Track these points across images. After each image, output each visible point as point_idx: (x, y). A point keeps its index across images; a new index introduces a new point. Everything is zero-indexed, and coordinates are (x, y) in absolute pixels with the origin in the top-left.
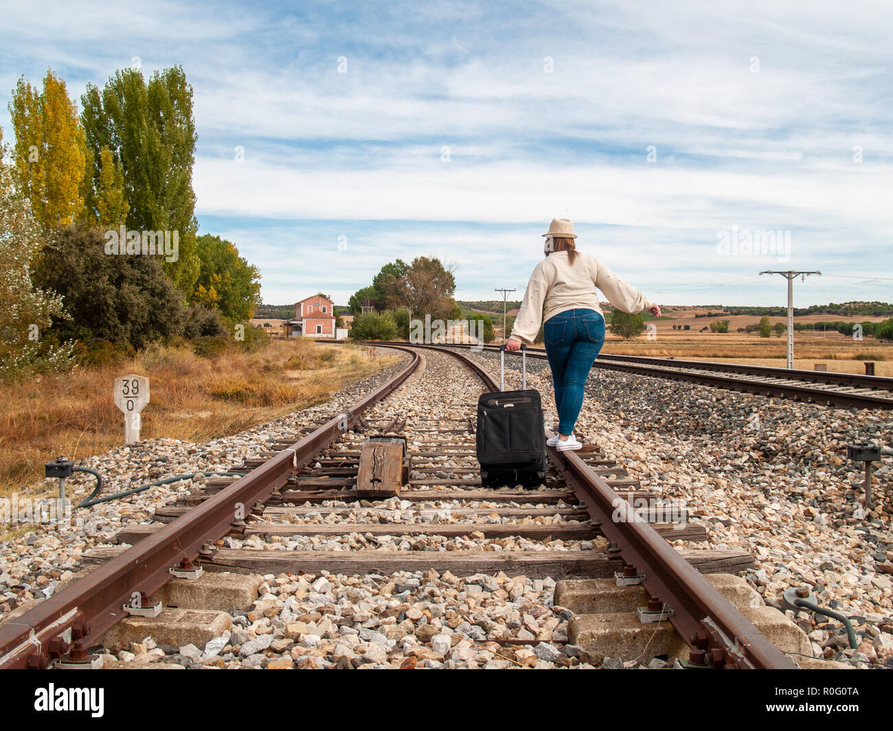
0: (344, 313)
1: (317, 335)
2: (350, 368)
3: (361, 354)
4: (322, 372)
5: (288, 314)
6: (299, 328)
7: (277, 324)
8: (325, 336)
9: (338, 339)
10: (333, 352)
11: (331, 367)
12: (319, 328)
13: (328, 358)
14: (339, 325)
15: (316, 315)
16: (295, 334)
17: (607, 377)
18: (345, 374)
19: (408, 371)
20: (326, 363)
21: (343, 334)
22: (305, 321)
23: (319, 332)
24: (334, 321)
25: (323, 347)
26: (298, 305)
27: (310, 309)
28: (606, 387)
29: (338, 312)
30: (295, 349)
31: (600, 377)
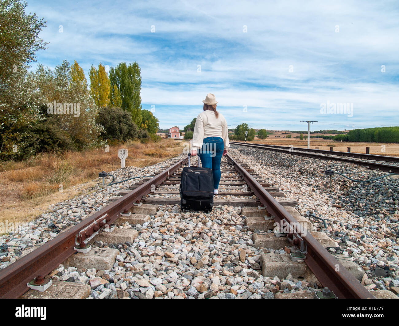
0: (183, 132)
1: (175, 138)
4: (176, 148)
5: (167, 132)
6: (170, 136)
7: (164, 135)
8: (177, 138)
9: (181, 139)
10: (179, 142)
11: (179, 147)
12: (175, 136)
13: (178, 144)
14: (181, 135)
15: (175, 132)
16: (169, 137)
21: (182, 137)
22: (171, 134)
24: (180, 134)
25: (177, 141)
26: (170, 129)
27: (173, 131)
30: (169, 142)
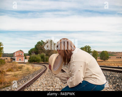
0: (27, 55)
1: (19, 61)
2: (26, 71)
3: (30, 66)
4: (17, 73)
5: (12, 56)
6: (14, 59)
7: (9, 58)
8: (22, 61)
9: (25, 62)
10: (22, 66)
11: (21, 71)
12: (20, 59)
13: (20, 68)
14: (26, 58)
15: (19, 56)
16: (13, 61)
17: (110, 74)
18: (24, 73)
19: (42, 73)
20: (19, 69)
21: (26, 61)
22: (16, 57)
23: (20, 60)
24: (24, 57)
25: (20, 65)
26: (14, 53)
27: (18, 54)
28: (110, 78)
29: (25, 55)
30: (12, 65)
31: (108, 74)
